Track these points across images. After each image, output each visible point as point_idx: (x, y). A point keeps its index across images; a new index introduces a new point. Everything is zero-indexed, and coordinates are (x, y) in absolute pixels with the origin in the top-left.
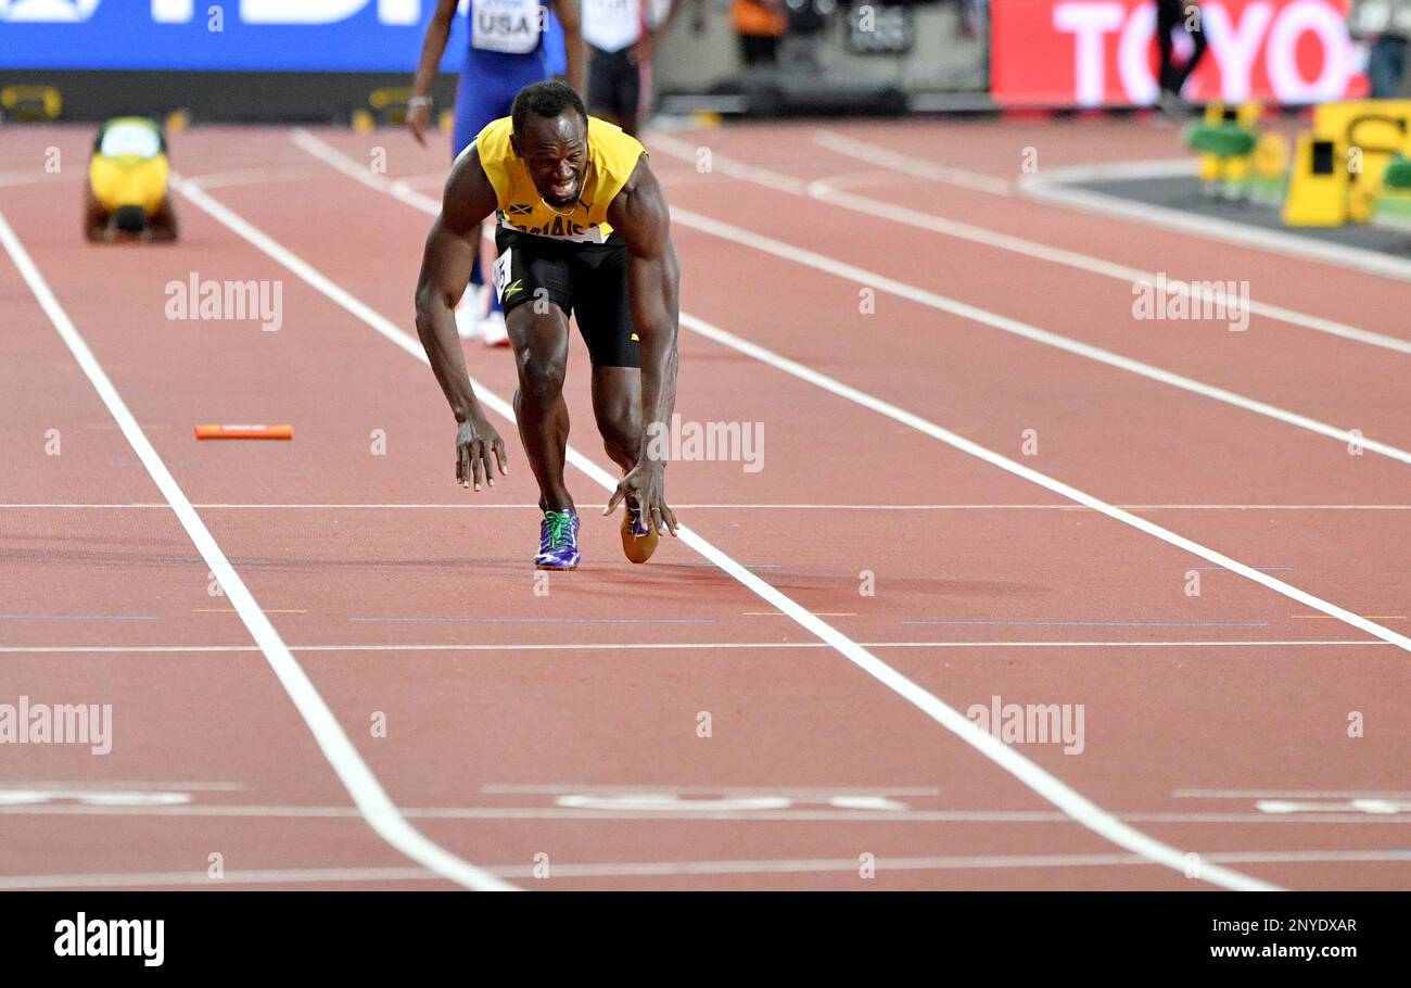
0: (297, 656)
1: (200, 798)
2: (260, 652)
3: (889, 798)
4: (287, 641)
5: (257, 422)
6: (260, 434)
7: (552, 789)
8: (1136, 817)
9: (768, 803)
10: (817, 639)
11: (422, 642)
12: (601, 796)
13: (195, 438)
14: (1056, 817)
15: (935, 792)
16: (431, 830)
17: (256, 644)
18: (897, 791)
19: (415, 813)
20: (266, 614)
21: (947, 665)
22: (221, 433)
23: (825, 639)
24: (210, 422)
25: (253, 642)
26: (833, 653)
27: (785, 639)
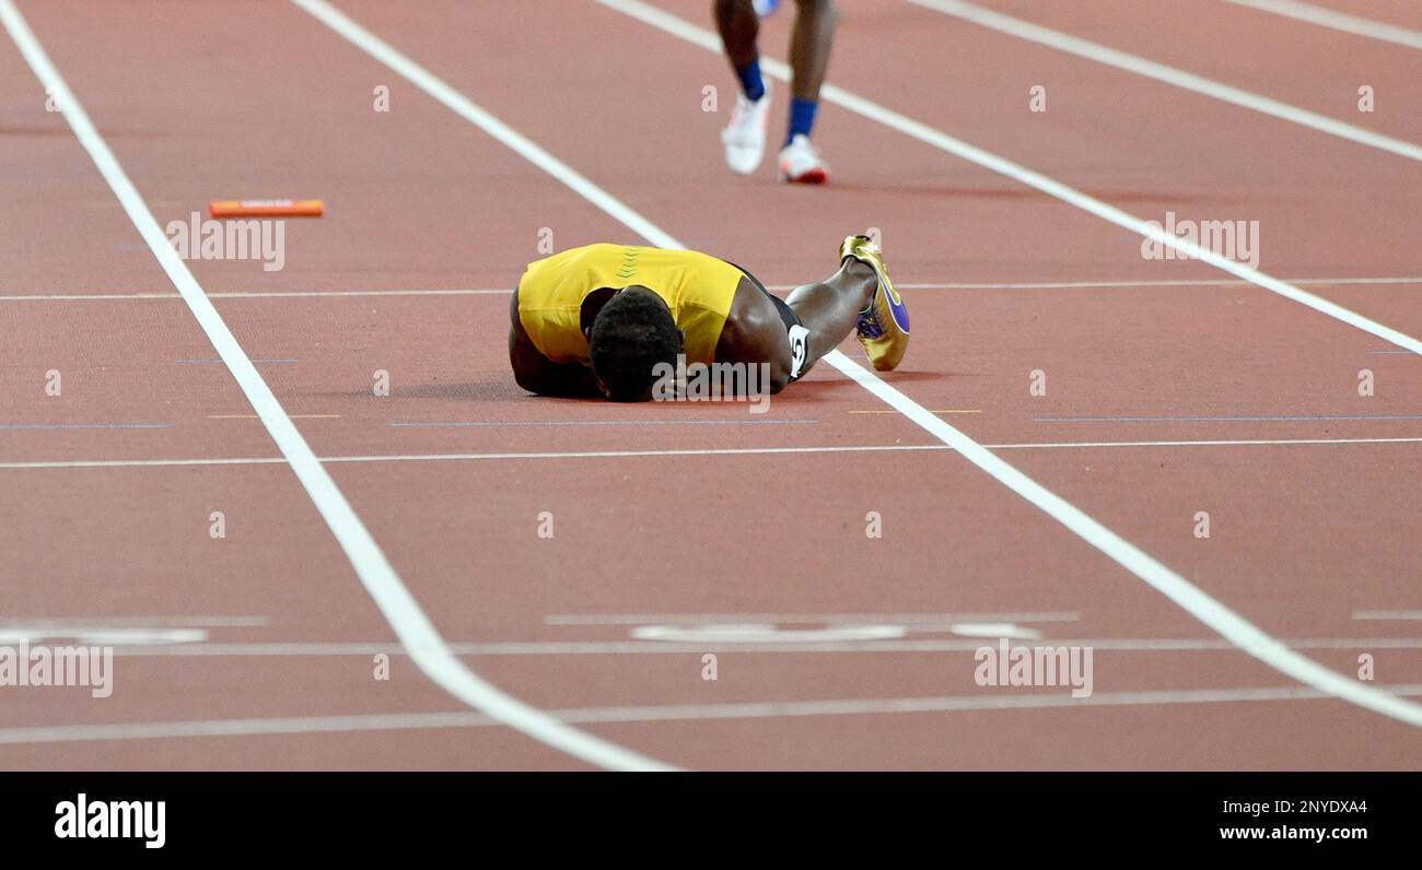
0: (328, 467)
1: (217, 636)
2: (287, 464)
3: (1021, 625)
4: (318, 450)
5: (283, 198)
6: (287, 211)
7: (629, 619)
8: (1311, 644)
9: (881, 632)
10: (937, 441)
11: (475, 450)
12: (686, 627)
13: (209, 215)
14: (1219, 646)
15: (1073, 616)
16: (487, 669)
17: (283, 456)
18: (1030, 617)
19: (466, 649)
20: (293, 420)
21: (1088, 469)
22: (241, 210)
23: (945, 441)
24: (228, 198)
25: (279, 454)
26: (954, 456)
27: (898, 441)
